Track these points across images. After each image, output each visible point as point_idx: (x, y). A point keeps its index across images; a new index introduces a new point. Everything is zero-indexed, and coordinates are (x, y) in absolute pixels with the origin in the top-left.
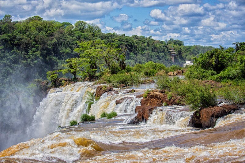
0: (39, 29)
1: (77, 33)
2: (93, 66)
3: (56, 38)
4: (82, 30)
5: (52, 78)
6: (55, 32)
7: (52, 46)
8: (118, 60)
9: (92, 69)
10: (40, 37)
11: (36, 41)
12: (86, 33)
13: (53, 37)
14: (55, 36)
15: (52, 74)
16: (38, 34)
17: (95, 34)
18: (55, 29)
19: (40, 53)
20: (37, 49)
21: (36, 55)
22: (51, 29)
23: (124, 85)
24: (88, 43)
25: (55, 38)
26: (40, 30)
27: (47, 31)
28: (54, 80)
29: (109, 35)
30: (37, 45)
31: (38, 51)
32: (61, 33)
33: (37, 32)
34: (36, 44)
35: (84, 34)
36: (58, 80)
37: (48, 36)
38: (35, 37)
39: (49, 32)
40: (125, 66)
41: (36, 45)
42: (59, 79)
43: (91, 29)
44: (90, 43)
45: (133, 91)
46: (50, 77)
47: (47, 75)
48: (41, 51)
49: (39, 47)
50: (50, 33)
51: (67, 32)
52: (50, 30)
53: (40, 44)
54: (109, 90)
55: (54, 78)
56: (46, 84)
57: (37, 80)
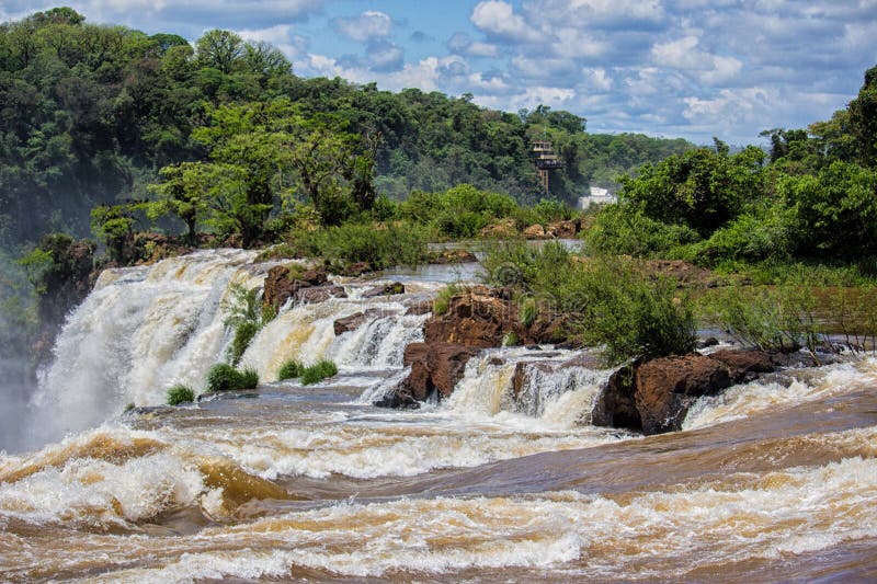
0: (69, 56)
1: (205, 75)
2: (260, 194)
3: (129, 88)
4: (224, 63)
5: (108, 231)
6: (127, 69)
7: (113, 117)
8: (348, 176)
9: (256, 202)
10: (74, 83)
12: (236, 75)
13: (119, 86)
14: (127, 83)
15: (111, 218)
16: (65, 73)
17: (271, 81)
18: (126, 58)
19: (70, 140)
20: (62, 126)
21: (54, 147)
22: (112, 56)
23: (366, 265)
24: (244, 113)
25: (124, 89)
26: (72, 57)
27: (99, 64)
28: (115, 239)
29: (318, 86)
30: (62, 112)
31: (65, 133)
32: (150, 72)
33: (60, 65)
34: (55, 109)
35: (229, 77)
36: (132, 239)
37: (101, 81)
38: (53, 84)
39: (105, 65)
40: (373, 196)
41: (57, 113)
42: (136, 237)
43: (256, 59)
44: (251, 111)
45: (399, 288)
46: (103, 228)
47: (91, 218)
48: (73, 133)
49: (66, 118)
50: (107, 70)
51: (170, 69)
52: (108, 60)
53: (72, 107)
54: (310, 281)
55: (114, 230)
56: (88, 251)
57: (55, 236)
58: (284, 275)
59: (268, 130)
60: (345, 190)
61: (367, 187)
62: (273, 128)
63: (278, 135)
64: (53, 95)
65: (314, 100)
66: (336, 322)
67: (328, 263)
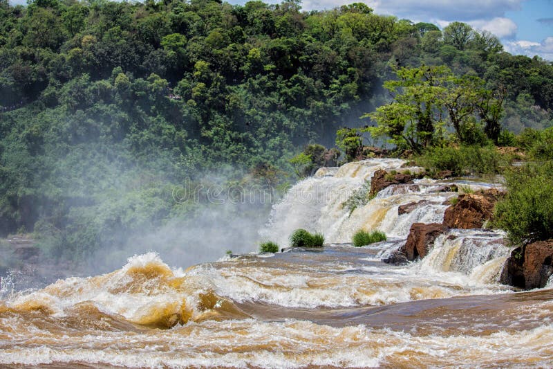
0: (359, 33)
1: (445, 50)
3: (396, 56)
4: (460, 44)
5: (347, 144)
6: (395, 44)
7: (385, 73)
8: (482, 116)
9: (422, 130)
10: (361, 51)
11: (350, 60)
12: (467, 51)
13: (390, 54)
14: (395, 52)
15: (349, 136)
16: (355, 44)
17: (489, 56)
18: (395, 37)
19: (356, 87)
20: (352, 77)
21: (346, 91)
22: (386, 35)
23: (449, 173)
24: (417, 72)
25: (393, 57)
26: (360, 34)
27: (378, 40)
28: (351, 150)
29: (518, 60)
30: (352, 69)
31: (354, 82)
32: (410, 47)
33: (353, 39)
34: (348, 67)
35: (461, 52)
36: (362, 150)
37: (378, 50)
38: (348, 50)
39: (382, 41)
41: (349, 69)
42: (364, 149)
43: (480, 42)
44: (421, 72)
45: (454, 188)
46: (343, 142)
47: (336, 137)
48: (358, 82)
49: (354, 73)
50: (382, 44)
51: (426, 45)
52: (384, 37)
53: (358, 66)
54: (399, 180)
55: (351, 144)
56: (334, 157)
57: (314, 146)
58: (383, 176)
59: (431, 84)
60: (481, 125)
61: (496, 124)
62: (434, 83)
63: (437, 88)
64: (347, 58)
65: (515, 70)
66: (399, 207)
67: (427, 170)
